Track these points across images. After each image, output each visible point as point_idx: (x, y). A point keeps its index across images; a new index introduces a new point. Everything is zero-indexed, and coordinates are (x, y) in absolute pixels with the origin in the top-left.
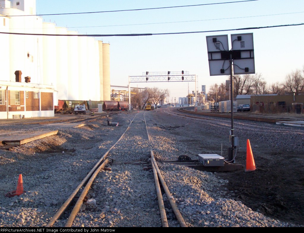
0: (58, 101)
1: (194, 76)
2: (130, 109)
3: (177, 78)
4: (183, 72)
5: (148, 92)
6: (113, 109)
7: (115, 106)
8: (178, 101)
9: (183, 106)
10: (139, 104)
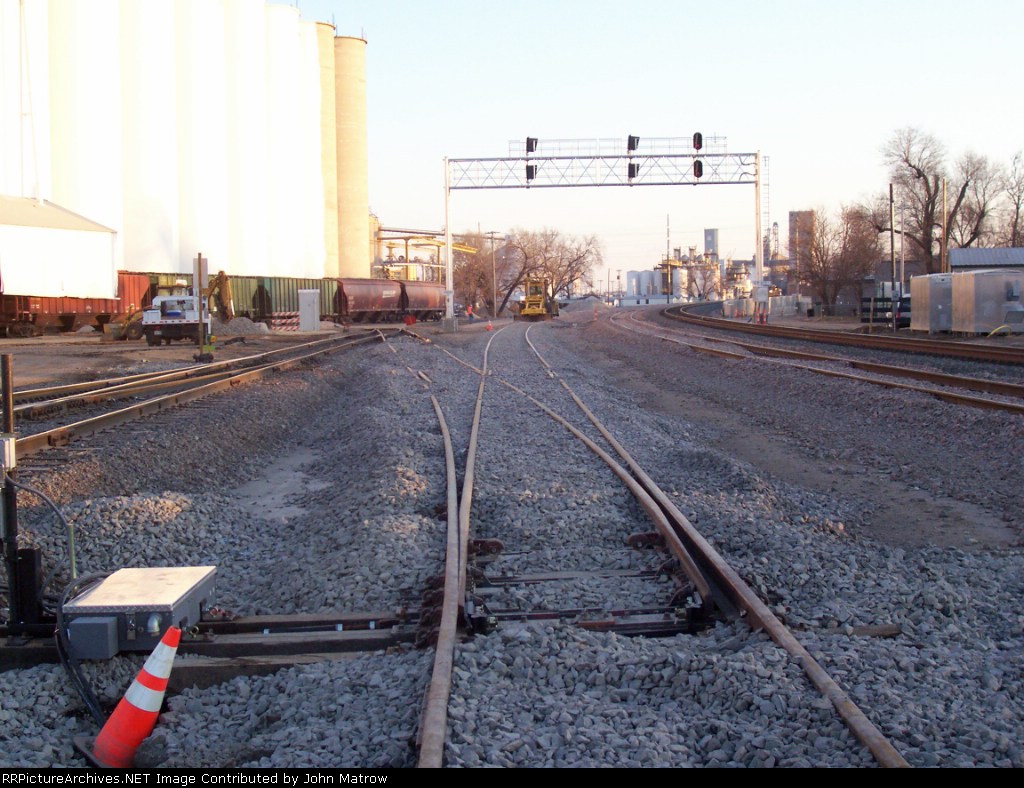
0: (116, 276)
1: (751, 159)
2: (450, 313)
3: (672, 170)
4: (698, 141)
5: (522, 249)
6: (377, 314)
7: (389, 301)
8: (626, 285)
9: (647, 302)
10: (488, 292)
